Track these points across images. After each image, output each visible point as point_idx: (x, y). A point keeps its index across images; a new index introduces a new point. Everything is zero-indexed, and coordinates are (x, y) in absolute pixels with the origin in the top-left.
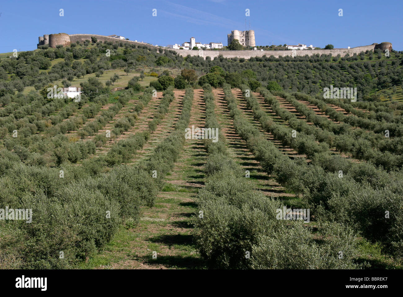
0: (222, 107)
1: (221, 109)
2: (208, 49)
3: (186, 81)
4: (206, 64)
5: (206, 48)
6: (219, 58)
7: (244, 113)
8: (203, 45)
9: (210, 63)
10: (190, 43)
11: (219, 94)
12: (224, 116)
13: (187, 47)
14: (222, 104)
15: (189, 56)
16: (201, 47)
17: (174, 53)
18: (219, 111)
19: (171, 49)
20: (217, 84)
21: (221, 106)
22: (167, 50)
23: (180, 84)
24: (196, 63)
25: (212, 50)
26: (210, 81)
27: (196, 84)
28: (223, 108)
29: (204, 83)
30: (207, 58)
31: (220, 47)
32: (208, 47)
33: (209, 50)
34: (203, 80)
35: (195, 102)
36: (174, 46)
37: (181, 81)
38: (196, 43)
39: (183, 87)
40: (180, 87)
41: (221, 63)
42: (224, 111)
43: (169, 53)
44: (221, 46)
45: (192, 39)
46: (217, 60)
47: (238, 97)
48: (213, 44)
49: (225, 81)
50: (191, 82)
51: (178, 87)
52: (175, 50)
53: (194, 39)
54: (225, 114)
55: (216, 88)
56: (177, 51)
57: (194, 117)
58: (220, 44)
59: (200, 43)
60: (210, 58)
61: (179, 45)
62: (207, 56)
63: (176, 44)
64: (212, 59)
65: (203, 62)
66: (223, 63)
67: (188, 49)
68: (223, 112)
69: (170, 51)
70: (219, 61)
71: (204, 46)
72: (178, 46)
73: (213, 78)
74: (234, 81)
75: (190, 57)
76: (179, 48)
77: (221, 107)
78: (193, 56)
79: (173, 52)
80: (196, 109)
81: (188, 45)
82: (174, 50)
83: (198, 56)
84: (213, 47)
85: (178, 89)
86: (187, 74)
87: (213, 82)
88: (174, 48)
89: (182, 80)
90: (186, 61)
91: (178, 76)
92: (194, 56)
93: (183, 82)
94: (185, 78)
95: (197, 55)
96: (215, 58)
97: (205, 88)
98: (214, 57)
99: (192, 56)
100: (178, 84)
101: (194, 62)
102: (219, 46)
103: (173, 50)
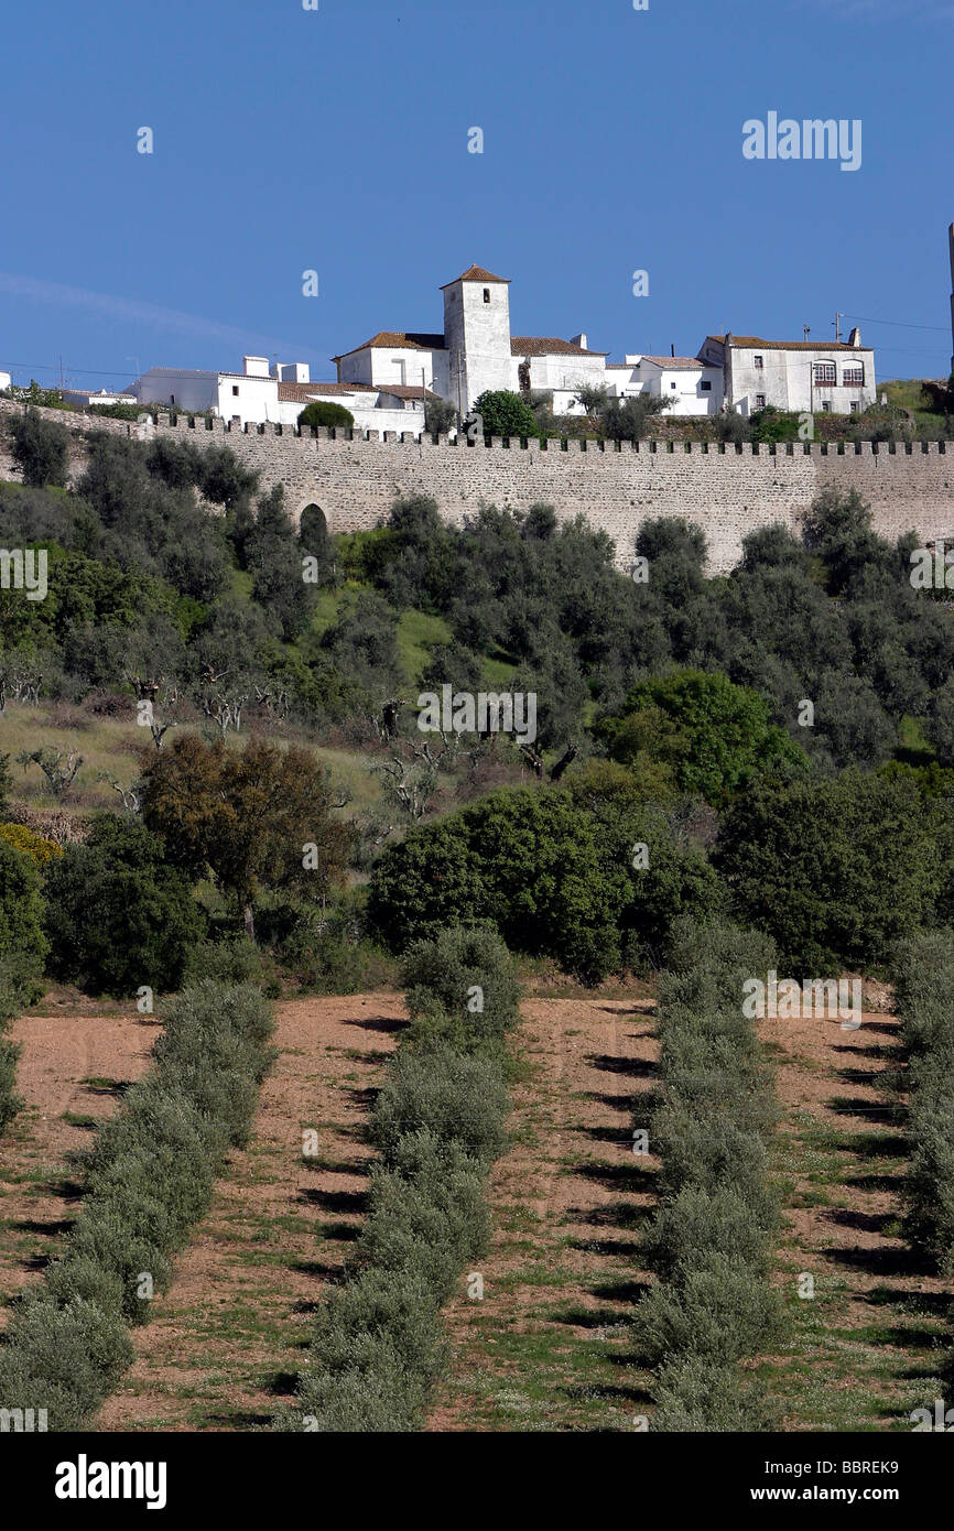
0: (603, 1233)
1: (576, 1262)
2: (672, 422)
3: (206, 891)
4: (633, 619)
5: (650, 403)
6: (812, 535)
7: (862, 1316)
8: (615, 363)
9: (677, 615)
10: (444, 342)
11: (605, 1063)
12: (585, 1354)
13: (395, 397)
14: (604, 1196)
15: (411, 520)
16: (590, 398)
17: (224, 479)
18: (549, 1296)
19: (178, 433)
20: (612, 931)
21: (594, 1218)
22: (125, 447)
23: (127, 938)
24: (492, 615)
25: (724, 431)
26: (510, 887)
27: (336, 928)
28: (609, 1248)
29: (430, 914)
30: (653, 541)
31: (842, 400)
32: (684, 394)
33: (693, 432)
34: (428, 875)
35: (275, 1167)
36: (226, 385)
37: (133, 894)
38: (519, 346)
39: (154, 964)
40: (113, 964)
41: (830, 613)
42: (602, 1293)
43: (148, 485)
44: (856, 379)
45: (471, 291)
46: (774, 574)
47: (842, 1107)
48: (742, 360)
49: (714, 886)
50: (265, 898)
51: (92, 966)
52: (235, 443)
53: (499, 291)
54: (600, 1334)
55: (589, 974)
56: (252, 455)
57: (188, 1378)
58: (845, 362)
59: (572, 347)
60: (698, 546)
61: (303, 373)
62: (656, 512)
63: (258, 366)
64: (724, 555)
65: (595, 602)
66: (863, 609)
67: (411, 421)
68: (591, 1304)
69: (166, 464)
70: (809, 579)
71: (623, 384)
72: (289, 389)
73: (550, 851)
74: (833, 881)
75: (420, 529)
76: (290, 413)
77: (585, 1232)
78: (473, 512)
79: (199, 470)
80: (250, 1261)
81: (418, 366)
82: (217, 438)
83: (541, 521)
84: (742, 396)
85: (92, 990)
86: (215, 803)
87: (559, 903)
88: (226, 407)
89: (143, 877)
90: (368, 591)
91: (102, 828)
92: (488, 516)
93: (155, 896)
94: (197, 856)
95: (524, 507)
96: (762, 549)
97: (428, 980)
98: (750, 527)
99: (455, 513)
100: (99, 936)
101: (477, 597)
102: (825, 379)
103: (201, 438)
